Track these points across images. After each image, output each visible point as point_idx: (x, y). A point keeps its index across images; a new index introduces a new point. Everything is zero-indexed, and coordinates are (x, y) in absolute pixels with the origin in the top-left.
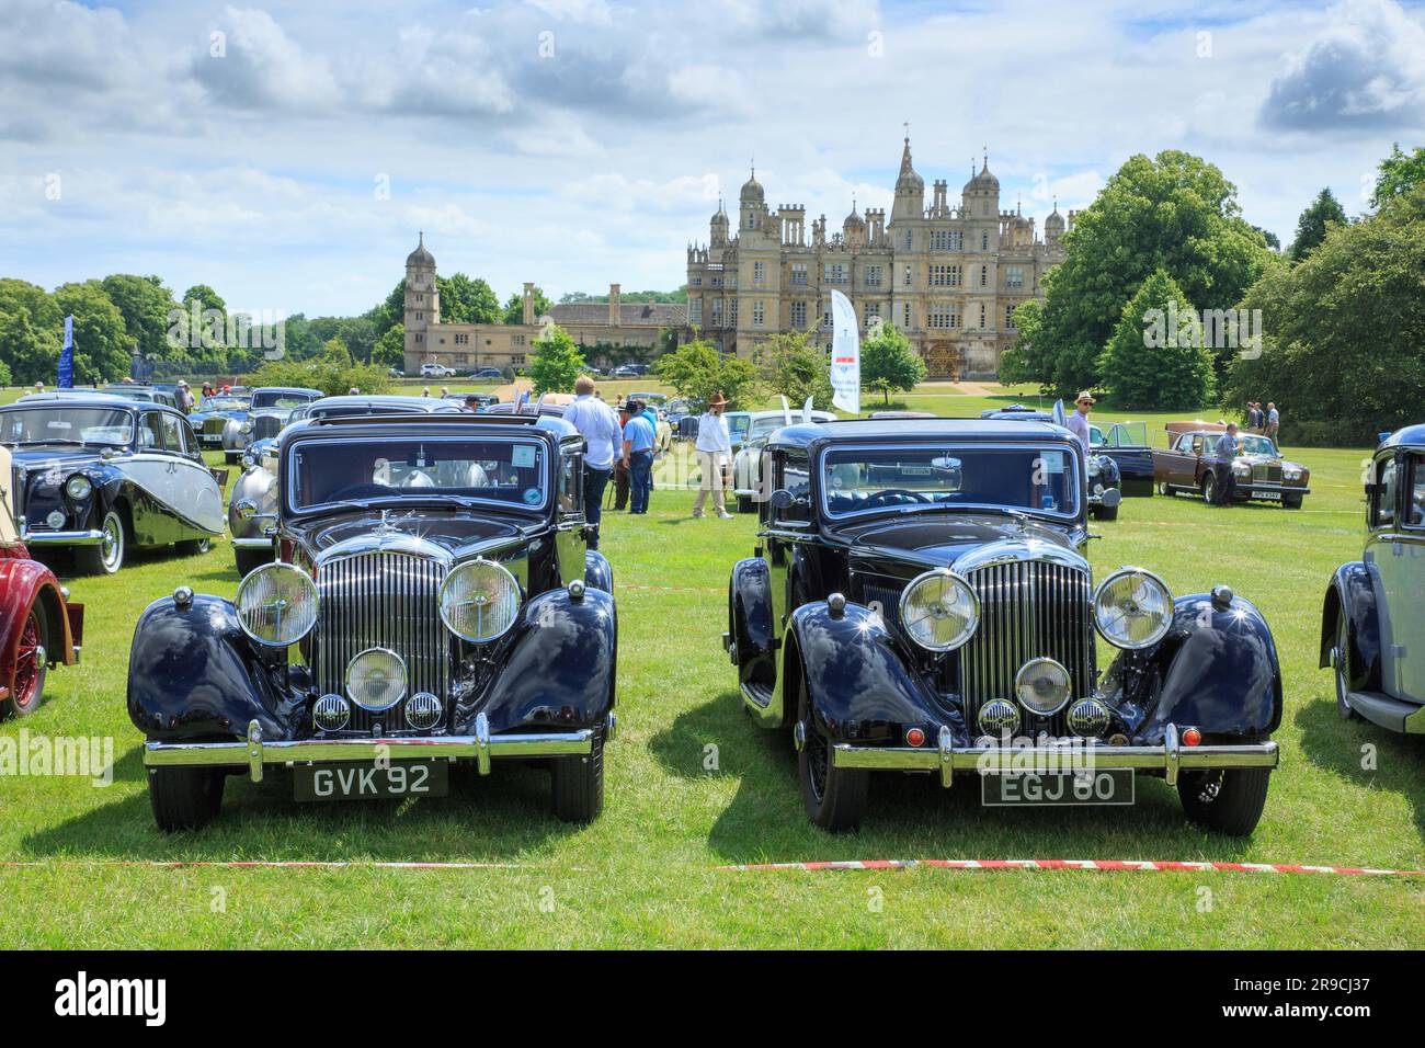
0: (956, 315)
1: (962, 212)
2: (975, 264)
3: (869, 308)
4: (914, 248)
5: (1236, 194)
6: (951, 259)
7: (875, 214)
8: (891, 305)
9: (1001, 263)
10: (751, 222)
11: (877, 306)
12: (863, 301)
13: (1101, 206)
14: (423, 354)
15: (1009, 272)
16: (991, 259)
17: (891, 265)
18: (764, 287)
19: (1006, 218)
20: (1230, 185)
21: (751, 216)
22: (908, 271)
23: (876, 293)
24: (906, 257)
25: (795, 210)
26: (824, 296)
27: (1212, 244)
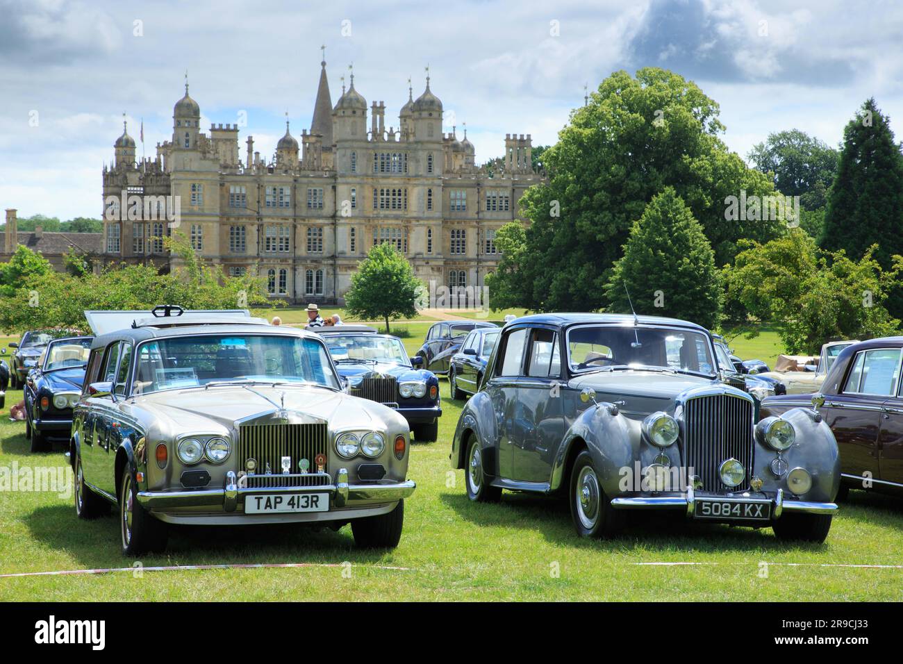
0: (402, 238)
1: (405, 133)
2: (420, 188)
3: (312, 232)
4: (358, 170)
5: (718, 113)
6: (396, 182)
8: (335, 230)
9: (446, 186)
10: (187, 141)
11: (320, 230)
12: (305, 225)
15: (452, 195)
16: (437, 182)
17: (334, 188)
18: (203, 210)
20: (713, 103)
21: (187, 135)
22: (353, 194)
23: (319, 217)
24: (350, 180)
25: (228, 130)
26: (265, 220)
27: (706, 163)
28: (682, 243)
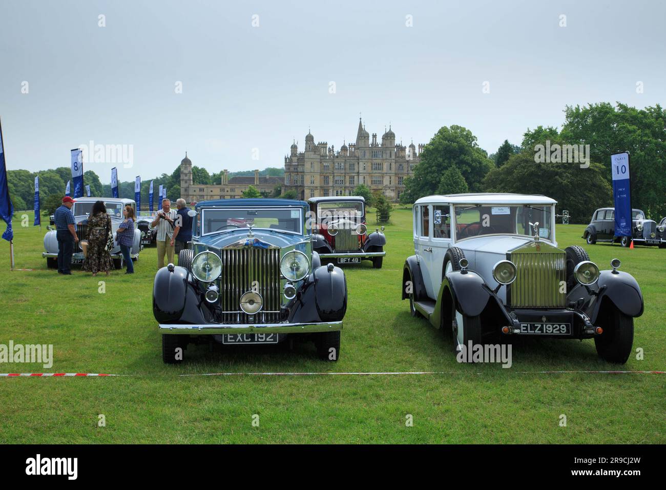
0: (381, 180)
1: (382, 145)
2: (387, 163)
3: (351, 178)
4: (366, 157)
5: (477, 140)
6: (379, 161)
7: (352, 145)
8: (358, 177)
9: (396, 162)
10: (309, 148)
11: (354, 177)
12: (348, 176)
13: (431, 144)
14: (188, 196)
15: (399, 165)
17: (358, 163)
18: (314, 171)
19: (397, 146)
20: (475, 137)
21: (309, 146)
22: (364, 165)
23: (353, 173)
24: (363, 160)
25: (324, 144)
26: (335, 174)
27: (469, 158)
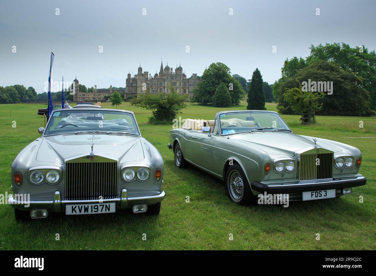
0: (176, 91)
2: (179, 82)
4: (168, 79)
5: (230, 70)
6: (175, 81)
8: (164, 89)
9: (183, 82)
12: (159, 88)
14: (77, 98)
17: (164, 82)
21: (140, 73)
22: (167, 83)
23: (162, 87)
25: (147, 72)
26: (153, 87)
27: (228, 79)
28: (225, 91)
